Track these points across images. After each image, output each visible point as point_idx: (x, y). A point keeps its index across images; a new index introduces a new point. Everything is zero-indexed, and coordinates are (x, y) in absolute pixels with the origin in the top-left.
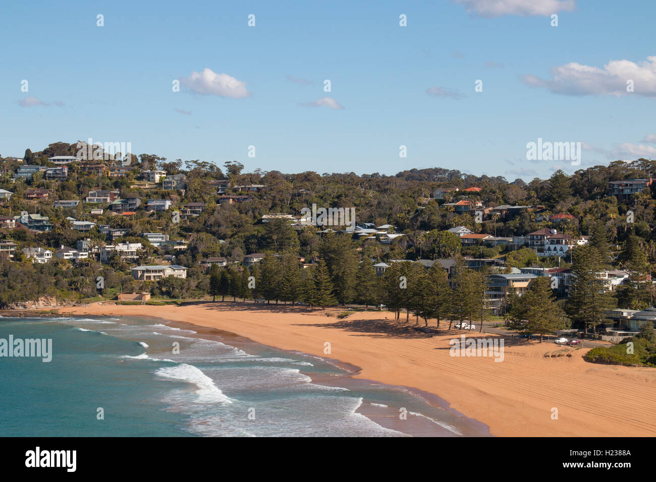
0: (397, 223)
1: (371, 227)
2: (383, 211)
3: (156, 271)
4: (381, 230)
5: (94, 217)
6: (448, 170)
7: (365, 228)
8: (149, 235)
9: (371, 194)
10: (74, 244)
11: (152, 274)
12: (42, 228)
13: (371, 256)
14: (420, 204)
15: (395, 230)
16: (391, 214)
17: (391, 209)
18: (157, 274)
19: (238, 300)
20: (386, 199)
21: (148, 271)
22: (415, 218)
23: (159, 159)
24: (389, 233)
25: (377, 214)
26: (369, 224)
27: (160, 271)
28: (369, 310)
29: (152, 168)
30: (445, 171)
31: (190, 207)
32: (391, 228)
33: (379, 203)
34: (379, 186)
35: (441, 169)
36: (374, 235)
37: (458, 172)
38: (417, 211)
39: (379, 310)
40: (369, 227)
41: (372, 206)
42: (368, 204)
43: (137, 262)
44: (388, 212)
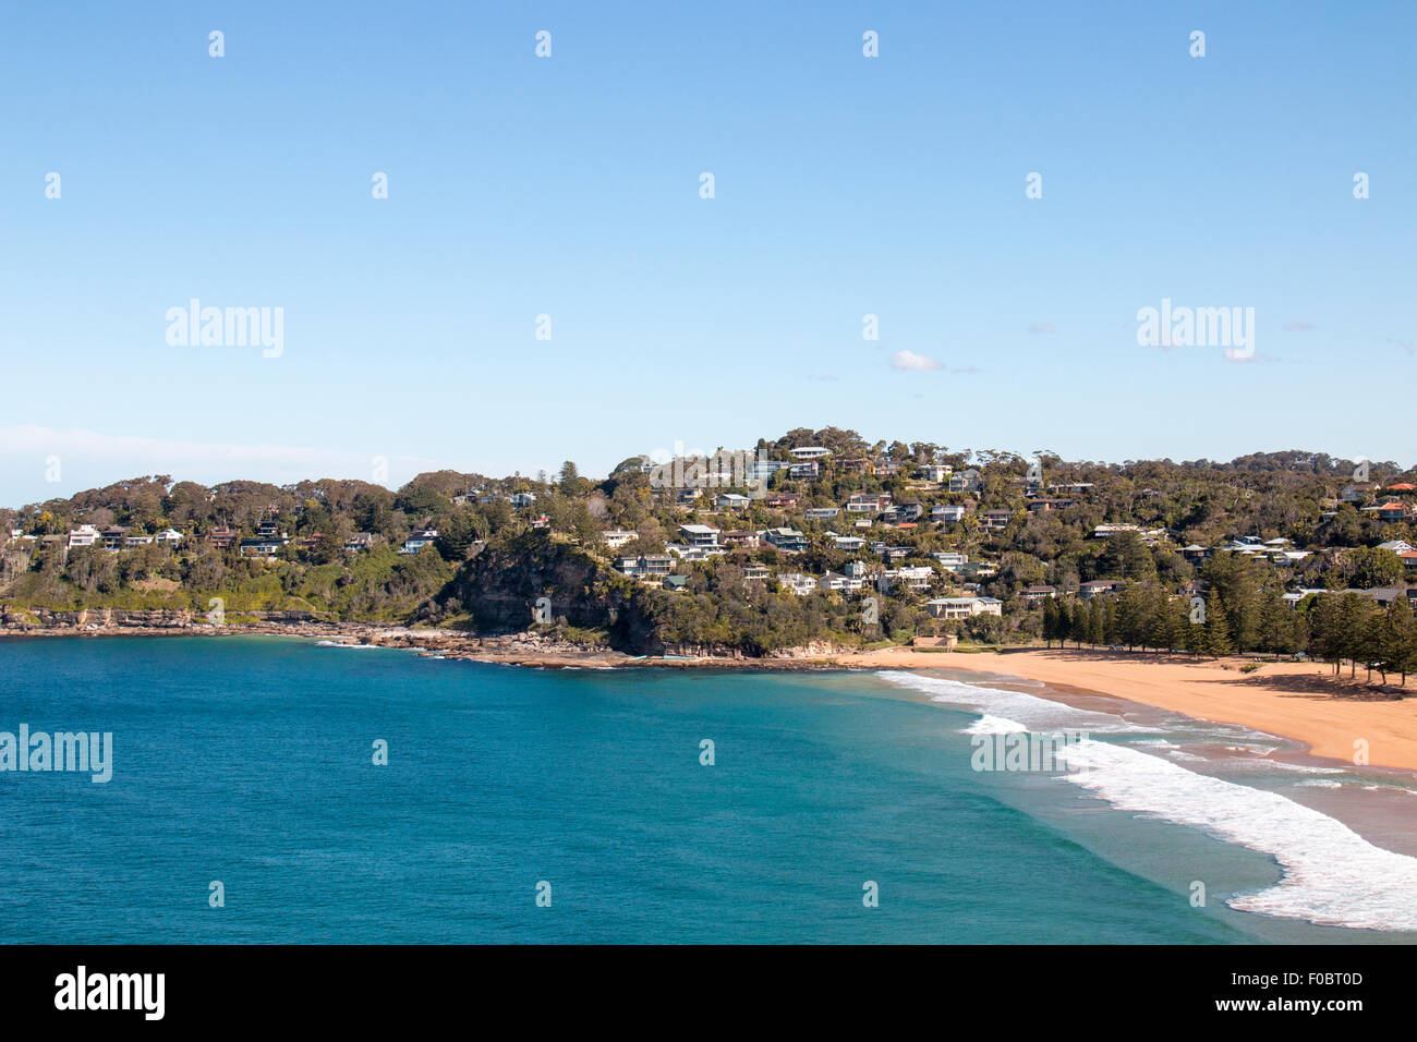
0: (1293, 536)
1: (1256, 542)
2: (1272, 520)
3: (960, 606)
4: (1271, 545)
5: (861, 530)
6: (1310, 454)
7: (1246, 543)
8: (942, 555)
9: (1248, 494)
10: (842, 569)
11: (956, 610)
12: (794, 546)
13: (1269, 584)
14: (1323, 508)
15: (1294, 545)
16: (1283, 523)
17: (1282, 516)
18: (962, 610)
19: (1084, 646)
20: (1270, 500)
21: (950, 606)
22: (1322, 530)
23: (938, 448)
24: (1285, 550)
25: (1262, 523)
26: (1252, 538)
27: (966, 606)
28: (1284, 660)
29: (930, 462)
30: (1307, 455)
31: (992, 516)
32: (1286, 543)
33: (1264, 508)
34: (1256, 482)
35: (1300, 453)
36: (1264, 553)
37: (1327, 456)
38: (1321, 519)
39: (1298, 661)
40: (1252, 543)
41: (1251, 512)
42: (1246, 509)
43: (929, 593)
44: (1279, 520)
